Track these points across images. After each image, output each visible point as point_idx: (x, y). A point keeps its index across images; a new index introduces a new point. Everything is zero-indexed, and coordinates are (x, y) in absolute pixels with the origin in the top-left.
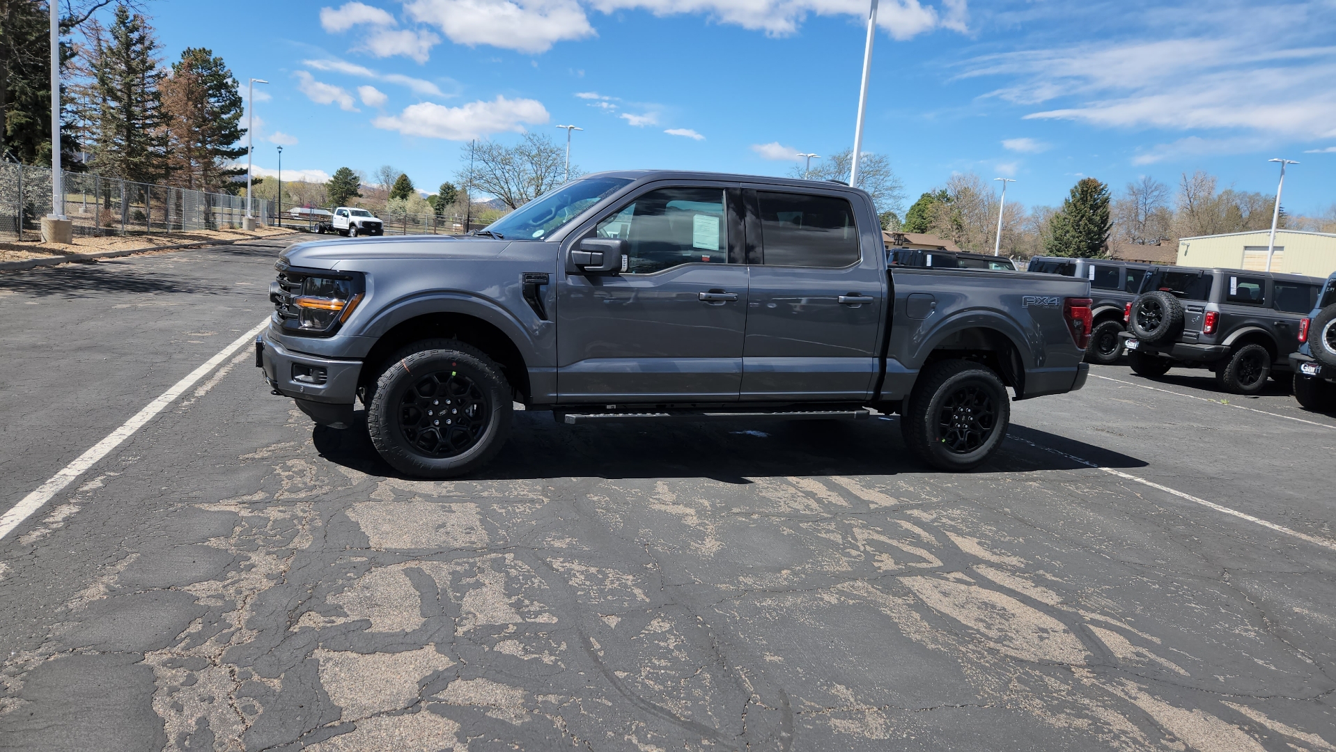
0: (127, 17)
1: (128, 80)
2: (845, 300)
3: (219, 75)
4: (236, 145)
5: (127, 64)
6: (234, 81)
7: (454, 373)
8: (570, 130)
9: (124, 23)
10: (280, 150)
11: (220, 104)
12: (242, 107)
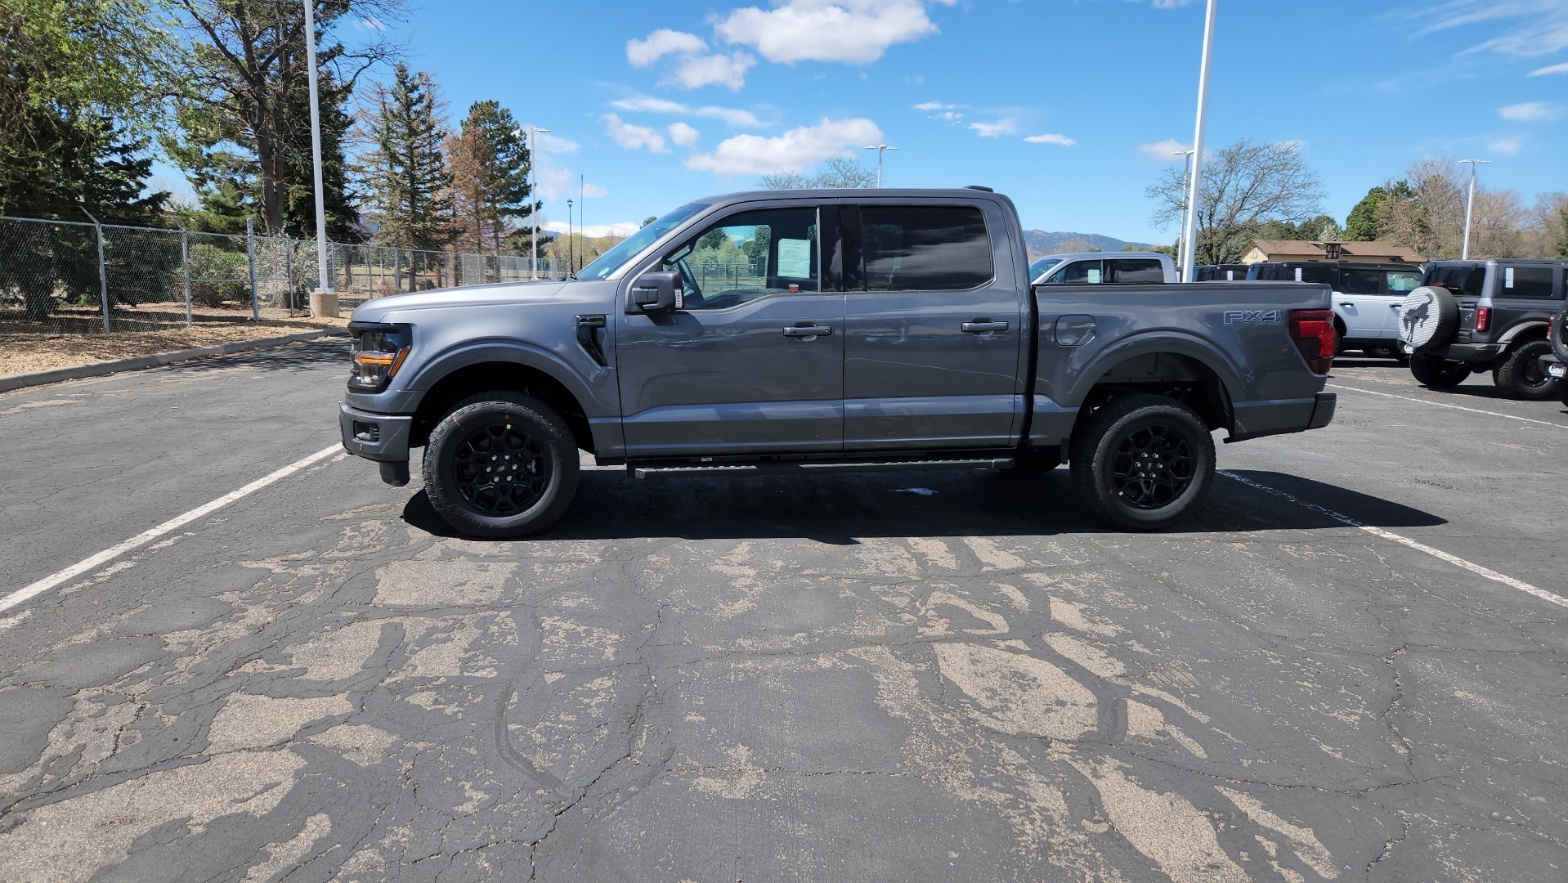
0: (407, 77)
1: (409, 142)
2: (970, 327)
3: (506, 128)
4: (525, 202)
5: (409, 125)
6: (521, 133)
7: (509, 427)
8: (881, 150)
9: (403, 83)
10: (570, 203)
11: (508, 159)
12: (530, 160)
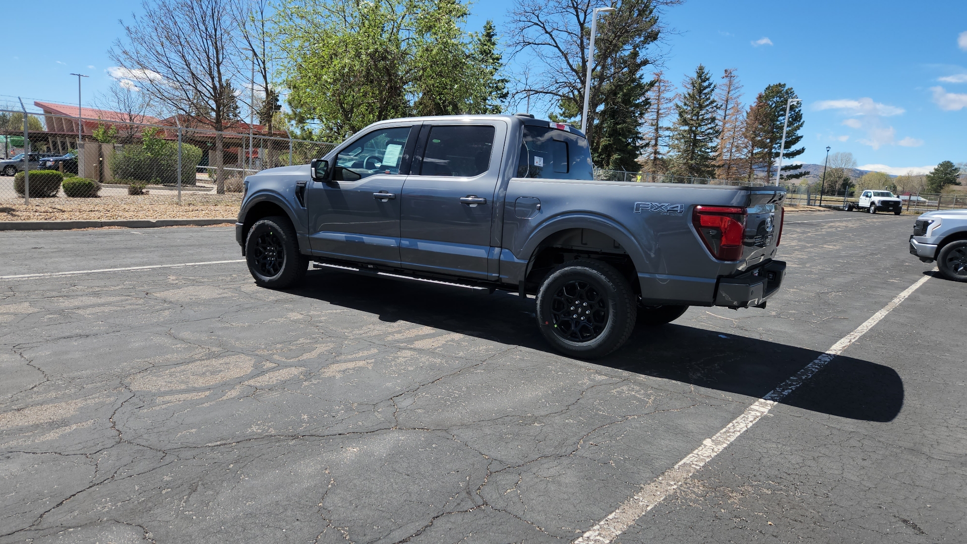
0: (703, 73)
2: (464, 200)
4: (794, 148)
7: (271, 233)
9: (700, 77)
12: (802, 121)
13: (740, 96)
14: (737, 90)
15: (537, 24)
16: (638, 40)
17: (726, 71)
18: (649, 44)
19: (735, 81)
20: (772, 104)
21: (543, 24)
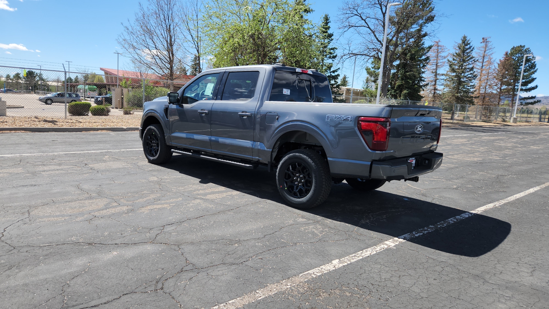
0: (466, 40)
2: (241, 114)
4: (530, 86)
6: (534, 57)
7: (153, 133)
9: (464, 43)
12: (536, 69)
13: (492, 54)
14: (490, 50)
15: (357, 15)
16: (421, 21)
17: (483, 38)
18: (428, 23)
19: (489, 44)
20: (516, 58)
21: (360, 14)
